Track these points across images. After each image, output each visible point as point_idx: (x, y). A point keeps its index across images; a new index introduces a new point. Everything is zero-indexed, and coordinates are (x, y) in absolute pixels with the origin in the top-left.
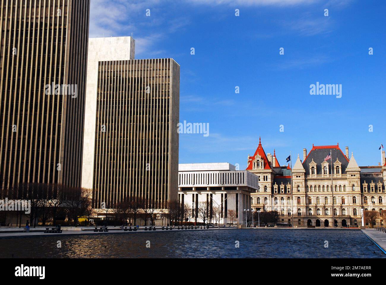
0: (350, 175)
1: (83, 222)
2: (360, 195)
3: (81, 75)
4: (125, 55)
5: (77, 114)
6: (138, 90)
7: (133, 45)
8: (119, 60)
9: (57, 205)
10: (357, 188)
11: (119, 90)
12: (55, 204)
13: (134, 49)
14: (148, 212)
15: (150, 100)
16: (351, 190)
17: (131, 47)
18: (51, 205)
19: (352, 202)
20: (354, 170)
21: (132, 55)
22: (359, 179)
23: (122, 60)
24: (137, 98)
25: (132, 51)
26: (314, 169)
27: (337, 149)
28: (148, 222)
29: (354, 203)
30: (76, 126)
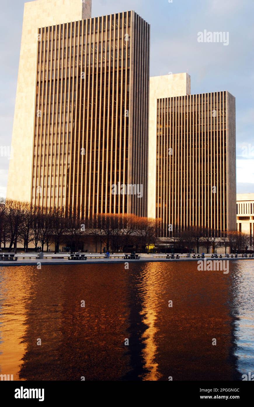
1: (151, 250)
3: (144, 113)
4: (182, 91)
5: (141, 149)
6: (195, 124)
7: (189, 80)
8: (176, 96)
9: (128, 233)
11: (177, 125)
12: (127, 233)
13: (190, 84)
14: (209, 240)
15: (207, 133)
17: (187, 82)
18: (124, 234)
21: (188, 91)
23: (179, 96)
24: (195, 132)
25: (188, 87)
28: (210, 250)
30: (141, 160)
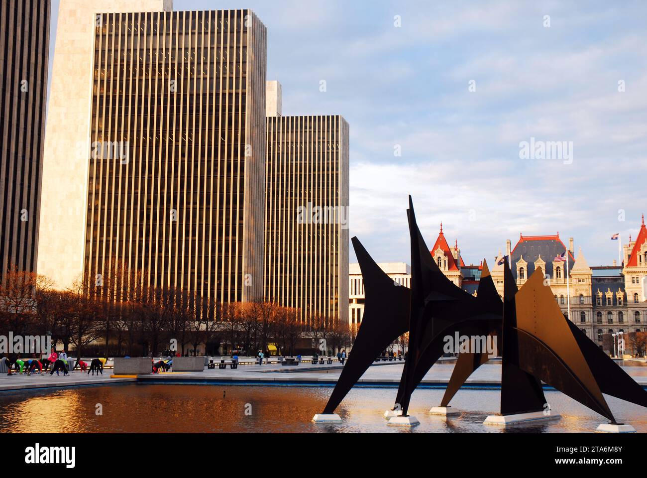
0: (577, 281)
2: (592, 310)
4: (270, 108)
10: (586, 300)
16: (578, 303)
17: (278, 96)
19: (580, 320)
20: (583, 272)
21: (278, 108)
22: (590, 287)
25: (279, 102)
26: (523, 271)
27: (557, 241)
29: (582, 321)
